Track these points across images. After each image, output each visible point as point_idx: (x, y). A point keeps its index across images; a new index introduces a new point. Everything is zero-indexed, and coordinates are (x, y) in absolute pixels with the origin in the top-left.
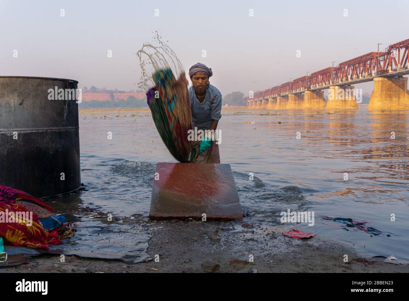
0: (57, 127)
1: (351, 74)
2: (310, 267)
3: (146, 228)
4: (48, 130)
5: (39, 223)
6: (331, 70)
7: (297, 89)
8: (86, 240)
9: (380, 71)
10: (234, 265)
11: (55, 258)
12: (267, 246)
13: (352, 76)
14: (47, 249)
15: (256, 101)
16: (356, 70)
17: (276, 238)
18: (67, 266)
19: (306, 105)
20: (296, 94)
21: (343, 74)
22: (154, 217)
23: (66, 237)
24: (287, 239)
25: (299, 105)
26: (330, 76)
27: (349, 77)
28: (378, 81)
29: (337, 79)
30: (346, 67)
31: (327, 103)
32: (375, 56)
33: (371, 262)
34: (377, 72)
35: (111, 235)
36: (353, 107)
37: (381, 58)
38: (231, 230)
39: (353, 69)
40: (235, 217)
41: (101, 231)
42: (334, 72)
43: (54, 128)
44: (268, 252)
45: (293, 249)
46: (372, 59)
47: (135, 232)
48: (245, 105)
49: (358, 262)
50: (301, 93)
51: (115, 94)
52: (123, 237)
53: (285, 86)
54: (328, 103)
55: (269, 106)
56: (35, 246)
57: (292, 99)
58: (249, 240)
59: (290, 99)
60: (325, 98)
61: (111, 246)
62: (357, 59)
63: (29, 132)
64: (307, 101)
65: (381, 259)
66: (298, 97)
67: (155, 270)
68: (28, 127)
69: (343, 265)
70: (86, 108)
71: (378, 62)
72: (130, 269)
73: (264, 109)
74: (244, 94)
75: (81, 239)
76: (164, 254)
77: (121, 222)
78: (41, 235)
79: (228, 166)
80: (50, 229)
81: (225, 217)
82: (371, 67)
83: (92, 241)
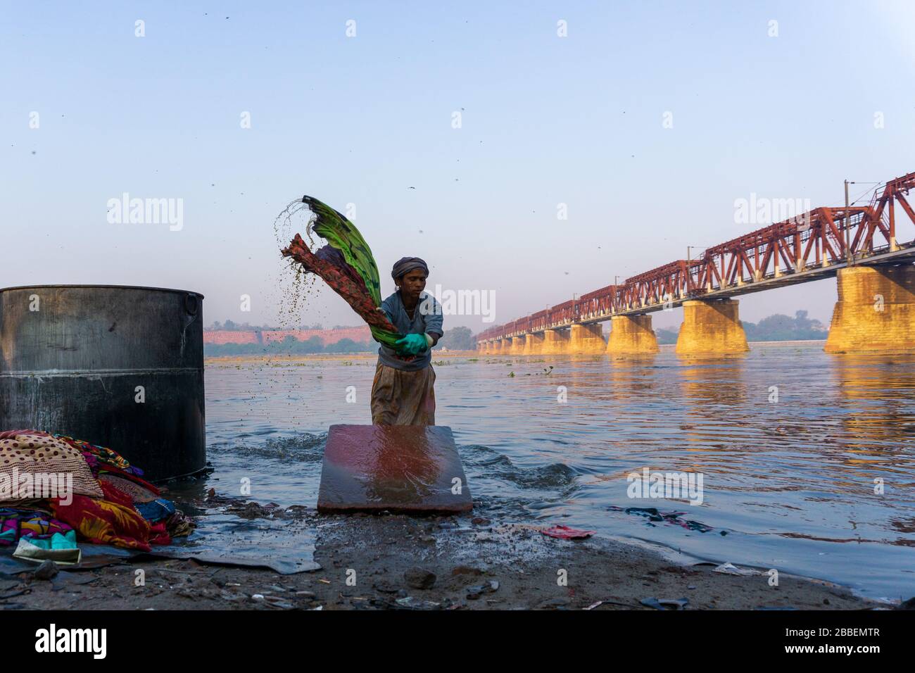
0: (168, 367)
1: (645, 296)
2: (588, 578)
3: (312, 525)
4: (154, 372)
5: (135, 511)
6: (612, 290)
7: (558, 322)
8: (212, 540)
9: (693, 291)
10: (458, 575)
11: (159, 563)
12: (515, 549)
13: (647, 299)
14: (148, 550)
15: (492, 342)
16: (653, 289)
17: (529, 538)
18: (180, 575)
19: (575, 346)
20: (556, 330)
21: (633, 295)
22: (325, 508)
23: (179, 535)
24: (547, 538)
25: (561, 346)
26: (611, 300)
27: (643, 300)
28: (691, 306)
29: (623, 305)
30: (638, 285)
31: (607, 343)
32: (684, 266)
33: (691, 572)
34: (689, 292)
35: (256, 534)
36: (651, 349)
37: (694, 270)
38: (454, 527)
39: (649, 287)
40: (460, 508)
41: (237, 527)
42: (618, 294)
43: (163, 369)
44: (516, 558)
45: (558, 553)
46: (678, 272)
47: (293, 530)
48: (475, 349)
49: (670, 572)
50: (564, 328)
51: (263, 332)
52: (273, 537)
53: (538, 317)
54: (609, 343)
55: (514, 349)
56: (128, 545)
57: (550, 337)
58: (483, 541)
59: (547, 339)
60: (605, 336)
61: (253, 548)
62: (654, 271)
63: (123, 374)
64: (575, 341)
65: (709, 568)
66: (560, 334)
67: (326, 583)
68: (121, 367)
69: (644, 576)
70: (218, 356)
71: (689, 277)
72: (285, 581)
73: (506, 354)
74: (472, 330)
75: (204, 539)
76: (341, 561)
77: (271, 516)
78: (138, 528)
79: (447, 430)
80: (154, 521)
81: (443, 508)
82: (678, 283)
83: (221, 541)
